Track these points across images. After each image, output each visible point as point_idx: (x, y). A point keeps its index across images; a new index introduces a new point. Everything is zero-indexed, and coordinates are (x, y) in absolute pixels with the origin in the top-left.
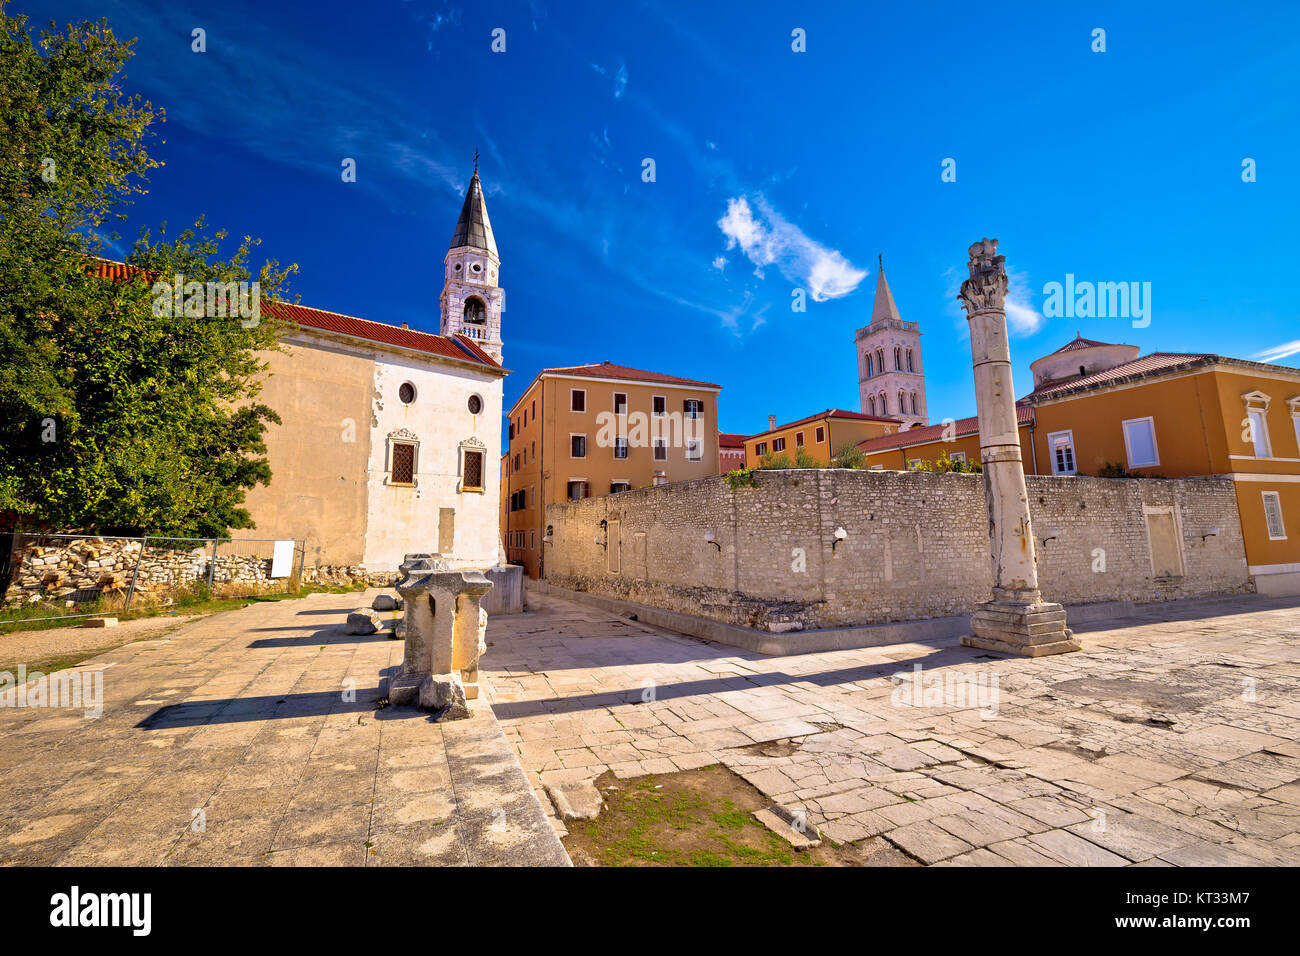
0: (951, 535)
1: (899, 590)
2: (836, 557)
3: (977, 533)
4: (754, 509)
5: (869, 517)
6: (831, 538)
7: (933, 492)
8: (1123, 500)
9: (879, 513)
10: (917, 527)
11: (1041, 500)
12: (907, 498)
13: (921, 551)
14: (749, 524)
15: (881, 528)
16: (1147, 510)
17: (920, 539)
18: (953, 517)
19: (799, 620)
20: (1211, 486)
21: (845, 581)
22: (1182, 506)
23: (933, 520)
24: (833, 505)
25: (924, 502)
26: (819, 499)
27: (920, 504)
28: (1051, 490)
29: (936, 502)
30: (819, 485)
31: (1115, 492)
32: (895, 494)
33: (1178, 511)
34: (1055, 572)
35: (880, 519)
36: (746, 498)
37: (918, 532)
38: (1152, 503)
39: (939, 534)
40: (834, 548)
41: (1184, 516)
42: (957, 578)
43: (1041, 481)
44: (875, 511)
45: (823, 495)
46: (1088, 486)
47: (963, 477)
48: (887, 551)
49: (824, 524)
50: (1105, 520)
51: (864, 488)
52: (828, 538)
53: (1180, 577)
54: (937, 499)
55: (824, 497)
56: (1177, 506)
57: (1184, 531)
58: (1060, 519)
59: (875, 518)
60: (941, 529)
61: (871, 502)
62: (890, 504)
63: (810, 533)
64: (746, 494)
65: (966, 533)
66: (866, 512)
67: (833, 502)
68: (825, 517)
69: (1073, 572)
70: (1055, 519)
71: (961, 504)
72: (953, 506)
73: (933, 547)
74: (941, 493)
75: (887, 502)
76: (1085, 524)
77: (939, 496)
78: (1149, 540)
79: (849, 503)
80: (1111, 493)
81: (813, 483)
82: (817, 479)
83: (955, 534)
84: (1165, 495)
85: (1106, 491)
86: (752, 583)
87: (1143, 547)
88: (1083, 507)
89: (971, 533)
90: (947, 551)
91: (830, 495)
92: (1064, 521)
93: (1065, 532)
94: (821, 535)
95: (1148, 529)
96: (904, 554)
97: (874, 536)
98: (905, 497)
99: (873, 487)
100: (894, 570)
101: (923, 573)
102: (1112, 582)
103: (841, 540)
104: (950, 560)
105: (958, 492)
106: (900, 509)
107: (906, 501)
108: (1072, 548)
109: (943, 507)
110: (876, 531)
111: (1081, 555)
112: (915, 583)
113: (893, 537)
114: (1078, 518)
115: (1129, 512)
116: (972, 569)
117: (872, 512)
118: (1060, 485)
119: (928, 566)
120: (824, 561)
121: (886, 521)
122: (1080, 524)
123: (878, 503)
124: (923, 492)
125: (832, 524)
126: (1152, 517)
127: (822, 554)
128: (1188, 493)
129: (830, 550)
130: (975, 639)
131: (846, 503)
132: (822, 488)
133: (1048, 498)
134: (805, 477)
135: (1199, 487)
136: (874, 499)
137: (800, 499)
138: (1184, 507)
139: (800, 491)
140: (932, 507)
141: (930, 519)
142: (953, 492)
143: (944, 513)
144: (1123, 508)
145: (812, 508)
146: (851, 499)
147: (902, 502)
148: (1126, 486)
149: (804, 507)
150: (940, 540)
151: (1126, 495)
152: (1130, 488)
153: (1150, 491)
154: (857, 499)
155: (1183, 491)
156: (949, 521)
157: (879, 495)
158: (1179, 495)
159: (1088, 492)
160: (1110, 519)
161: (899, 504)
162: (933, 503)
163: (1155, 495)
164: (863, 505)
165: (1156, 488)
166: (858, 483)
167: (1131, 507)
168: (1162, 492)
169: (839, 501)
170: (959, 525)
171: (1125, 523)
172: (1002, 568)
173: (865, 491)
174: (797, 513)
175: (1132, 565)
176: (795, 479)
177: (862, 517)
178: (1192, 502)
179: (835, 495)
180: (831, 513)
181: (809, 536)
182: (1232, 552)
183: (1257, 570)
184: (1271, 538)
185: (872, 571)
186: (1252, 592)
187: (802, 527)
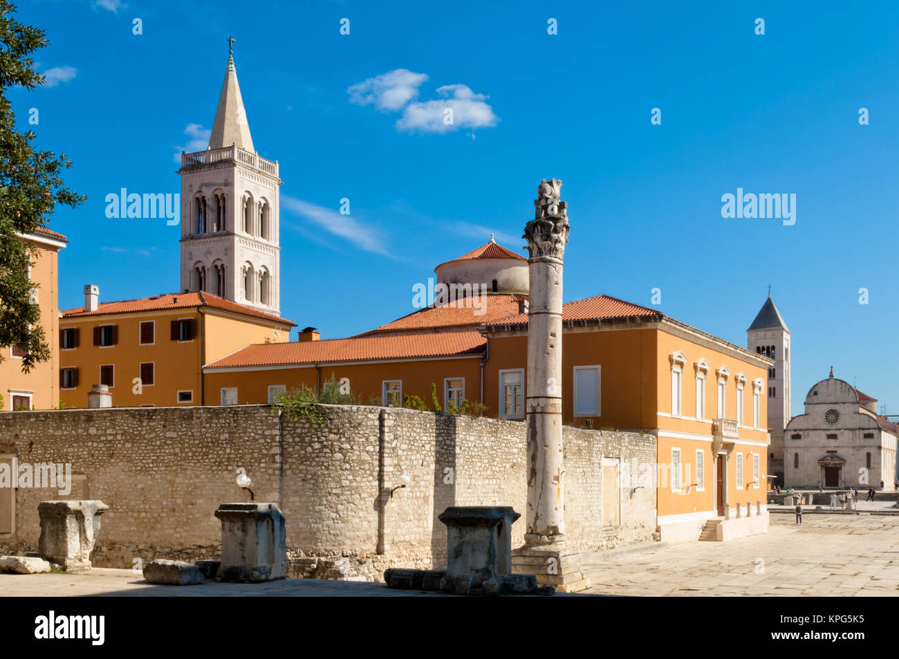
2: (393, 505)
4: (309, 449)
5: (420, 462)
6: (390, 485)
7: (468, 437)
8: (590, 453)
9: (428, 459)
12: (449, 442)
15: (428, 474)
16: (606, 462)
18: (480, 464)
20: (644, 441)
21: (399, 531)
22: (625, 459)
23: (466, 467)
24: (393, 449)
25: (460, 448)
26: (382, 441)
29: (469, 447)
30: (383, 426)
31: (586, 443)
35: (428, 465)
38: (607, 456)
39: (469, 481)
40: (392, 496)
44: (426, 456)
45: (386, 436)
46: (570, 437)
47: (490, 423)
48: (431, 499)
49: (384, 469)
50: (578, 470)
51: (418, 430)
52: (387, 484)
53: (618, 527)
54: (470, 444)
55: (387, 439)
56: (622, 459)
59: (425, 463)
60: (470, 477)
61: (423, 446)
63: (371, 478)
66: (419, 456)
67: (393, 444)
71: (486, 451)
72: (480, 453)
74: (472, 438)
77: (472, 442)
78: (603, 492)
79: (406, 447)
80: (584, 445)
82: (380, 418)
84: (616, 448)
85: (581, 442)
87: (598, 498)
91: (392, 437)
94: (381, 482)
95: (602, 480)
96: (443, 502)
97: (423, 483)
98: (447, 442)
99: (425, 430)
100: (434, 519)
102: (577, 531)
103: (403, 486)
105: (485, 438)
106: (443, 454)
107: (448, 446)
109: (473, 454)
110: (424, 478)
113: (436, 485)
115: (593, 464)
117: (422, 457)
121: (432, 467)
123: (427, 447)
125: (392, 469)
126: (607, 468)
127: (380, 501)
128: (630, 447)
131: (402, 446)
132: (386, 430)
134: (370, 415)
135: (636, 441)
136: (426, 443)
137: (364, 440)
138: (626, 461)
139: (364, 430)
140: (466, 453)
141: (464, 466)
142: (482, 438)
143: (474, 460)
144: (590, 460)
145: (374, 451)
146: (407, 442)
147: (444, 447)
148: (593, 438)
149: (367, 449)
150: (469, 488)
151: (593, 447)
152: (596, 439)
153: (607, 444)
154: (412, 443)
155: (627, 445)
156: (477, 468)
157: (429, 439)
158: (624, 449)
159: (570, 443)
160: (581, 470)
161: (443, 448)
162: (467, 449)
163: (610, 448)
164: (416, 448)
165: (611, 441)
166: (414, 424)
167: (594, 459)
168: (614, 445)
169: (398, 445)
170: (483, 473)
171: (590, 474)
172: (539, 515)
173: (419, 434)
174: (360, 455)
175: (591, 516)
176: (359, 417)
177: (415, 463)
178: (631, 455)
179: (396, 437)
180: (391, 457)
181: (369, 482)
182: (649, 503)
183: (662, 521)
184: (673, 491)
185: (419, 520)
186: (657, 540)
187: (363, 472)
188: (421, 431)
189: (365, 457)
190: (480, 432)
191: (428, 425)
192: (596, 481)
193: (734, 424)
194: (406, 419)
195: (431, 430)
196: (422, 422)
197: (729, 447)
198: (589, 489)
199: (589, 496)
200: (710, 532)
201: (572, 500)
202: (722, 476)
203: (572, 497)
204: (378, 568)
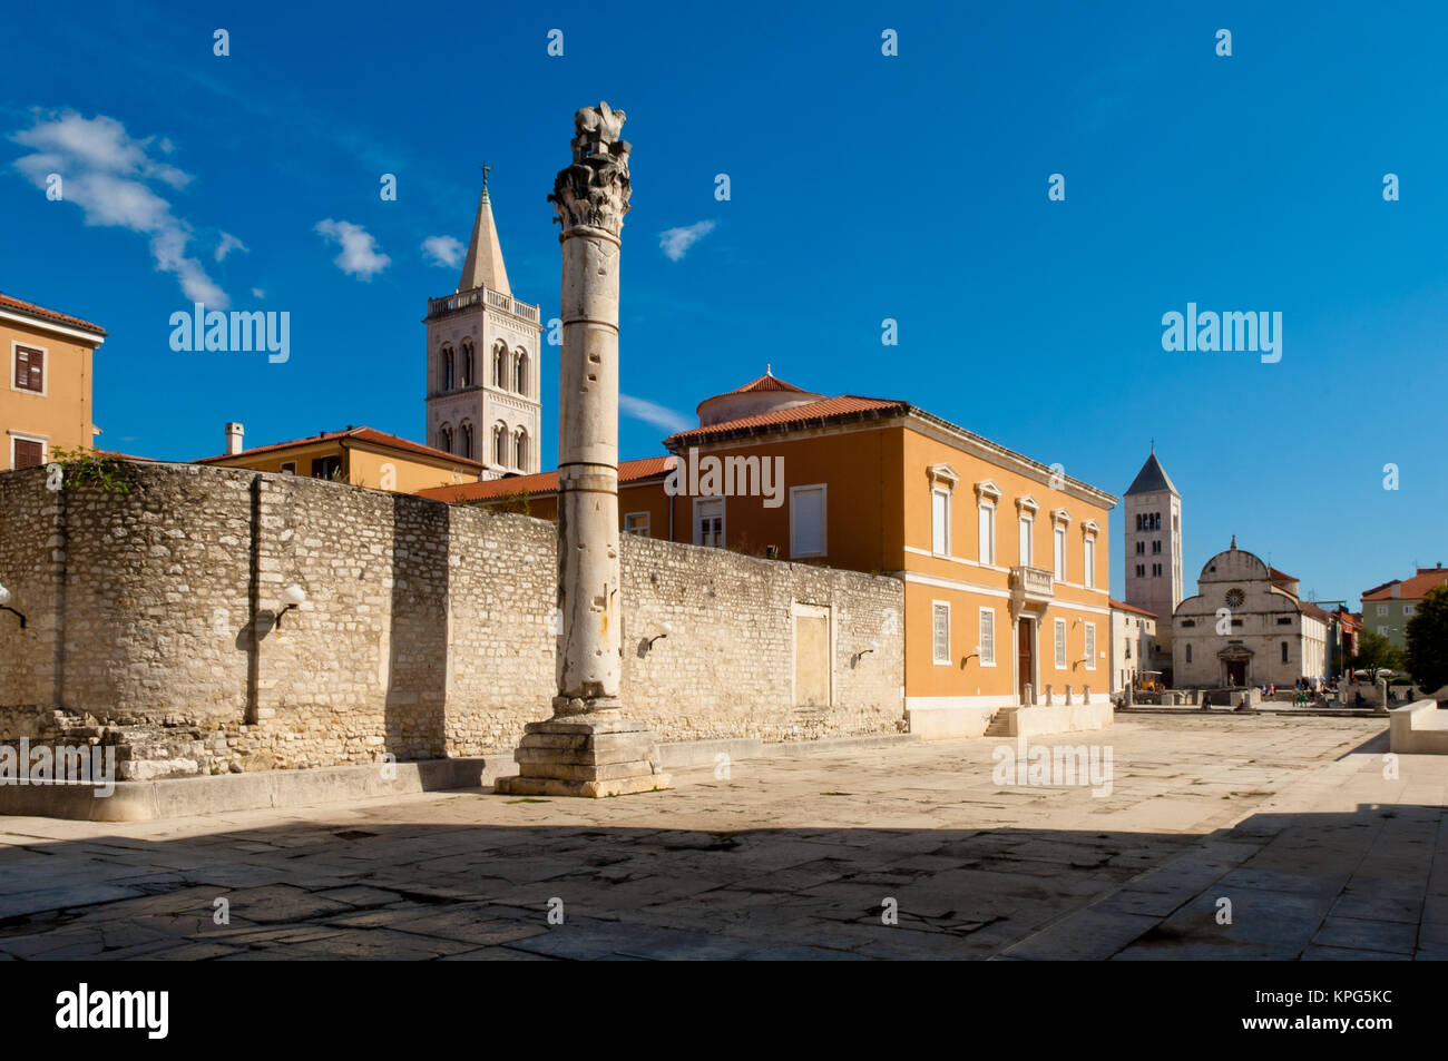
0: (504, 619)
1: (402, 706)
2: (283, 641)
3: (547, 619)
4: (107, 538)
5: (357, 573)
6: (274, 603)
7: (480, 542)
8: (768, 594)
9: (377, 568)
10: (447, 600)
11: (653, 579)
12: (433, 547)
13: (450, 642)
14: (95, 570)
15: (377, 594)
16: (798, 610)
17: (451, 623)
18: (511, 589)
19: (191, 755)
20: (878, 586)
21: (299, 686)
22: (840, 610)
23: (476, 591)
24: (284, 544)
25: (462, 558)
26: (256, 528)
27: (455, 561)
28: (671, 564)
29: (484, 560)
30: (257, 502)
31: (759, 578)
32: (410, 538)
33: (835, 615)
34: (661, 691)
35: (379, 581)
36: (92, 515)
37: (448, 609)
38: (801, 602)
39: (484, 615)
40: (279, 624)
41: (840, 622)
42: (507, 690)
43: (659, 547)
44: (368, 562)
45: (265, 522)
46: (724, 565)
47: (535, 525)
48: (386, 637)
49: (262, 577)
50: (741, 617)
51: (351, 519)
52: (268, 604)
53: (826, 709)
54: (486, 554)
55: (267, 525)
56: (834, 608)
57: (838, 644)
58: (678, 609)
59: (367, 575)
60: (488, 608)
61: (363, 546)
63: (231, 592)
64: (91, 507)
66: (351, 562)
67: (285, 536)
68: (265, 564)
69: (688, 692)
70: (670, 609)
71: (526, 568)
72: (512, 571)
73: (473, 636)
74: (493, 545)
76: (711, 621)
77: (492, 551)
78: (794, 654)
79: (318, 543)
80: (753, 579)
81: (245, 497)
82: (253, 490)
83: (512, 618)
84: (822, 591)
85: (747, 575)
86: (93, 689)
87: (784, 662)
88: (712, 595)
89: (539, 619)
90: (495, 644)
91: (280, 522)
92: (683, 613)
93: (682, 630)
94: (255, 598)
95: (794, 636)
96: (418, 644)
97: (364, 608)
98: (428, 545)
99: (369, 520)
100: (395, 671)
101: (451, 680)
102: (739, 710)
103: (294, 608)
104: (498, 661)
105: (524, 549)
106: (417, 565)
107: (430, 552)
108: (690, 655)
109: (495, 570)
110: (367, 600)
111: (703, 667)
112: (433, 696)
114: (703, 612)
115: (774, 610)
116: (534, 678)
117: (364, 564)
119: (462, 669)
120: (257, 647)
121: (390, 584)
122: (705, 619)
123: (376, 550)
125: (280, 578)
126: (802, 620)
127: (254, 633)
128: (850, 592)
129: (271, 628)
131: (309, 542)
132: (264, 509)
133: (663, 577)
134: (229, 483)
135: (863, 585)
136: (370, 542)
137: (215, 524)
138: (843, 611)
139: (215, 508)
140: (476, 568)
141: (471, 589)
142: (516, 547)
143: (496, 580)
144: (766, 603)
145: (240, 545)
146: (322, 535)
147: (421, 553)
148: (772, 571)
149: (222, 540)
150: (484, 625)
151: (773, 584)
152: (779, 574)
153: (804, 583)
154: (335, 538)
155: (844, 588)
156: (504, 595)
157: (380, 535)
158: (838, 593)
159: (722, 574)
160: (747, 617)
161: (416, 555)
162: (481, 562)
163: (808, 590)
164: (347, 548)
165: (812, 580)
166: (340, 509)
167: (776, 603)
168: (818, 586)
169: (297, 537)
170: (519, 604)
171: (767, 625)
172: (569, 664)
173: (353, 525)
174: (206, 550)
175: (768, 687)
176: (205, 484)
177: (342, 572)
178: (853, 604)
179: (290, 524)
180: (279, 557)
181: (228, 598)
182: (890, 677)
183: (914, 703)
184: (935, 662)
185: (354, 670)
186: (905, 732)
187: (214, 580)
188: (360, 520)
189: (217, 553)
190: (513, 536)
191: (378, 513)
192: (779, 636)
193: (1047, 575)
194: (317, 495)
195: (384, 522)
196: (362, 506)
197: (1040, 608)
198: (765, 647)
199: (765, 658)
200: (1002, 725)
201: (728, 662)
202: (1029, 648)
203: (728, 656)
204: (240, 748)
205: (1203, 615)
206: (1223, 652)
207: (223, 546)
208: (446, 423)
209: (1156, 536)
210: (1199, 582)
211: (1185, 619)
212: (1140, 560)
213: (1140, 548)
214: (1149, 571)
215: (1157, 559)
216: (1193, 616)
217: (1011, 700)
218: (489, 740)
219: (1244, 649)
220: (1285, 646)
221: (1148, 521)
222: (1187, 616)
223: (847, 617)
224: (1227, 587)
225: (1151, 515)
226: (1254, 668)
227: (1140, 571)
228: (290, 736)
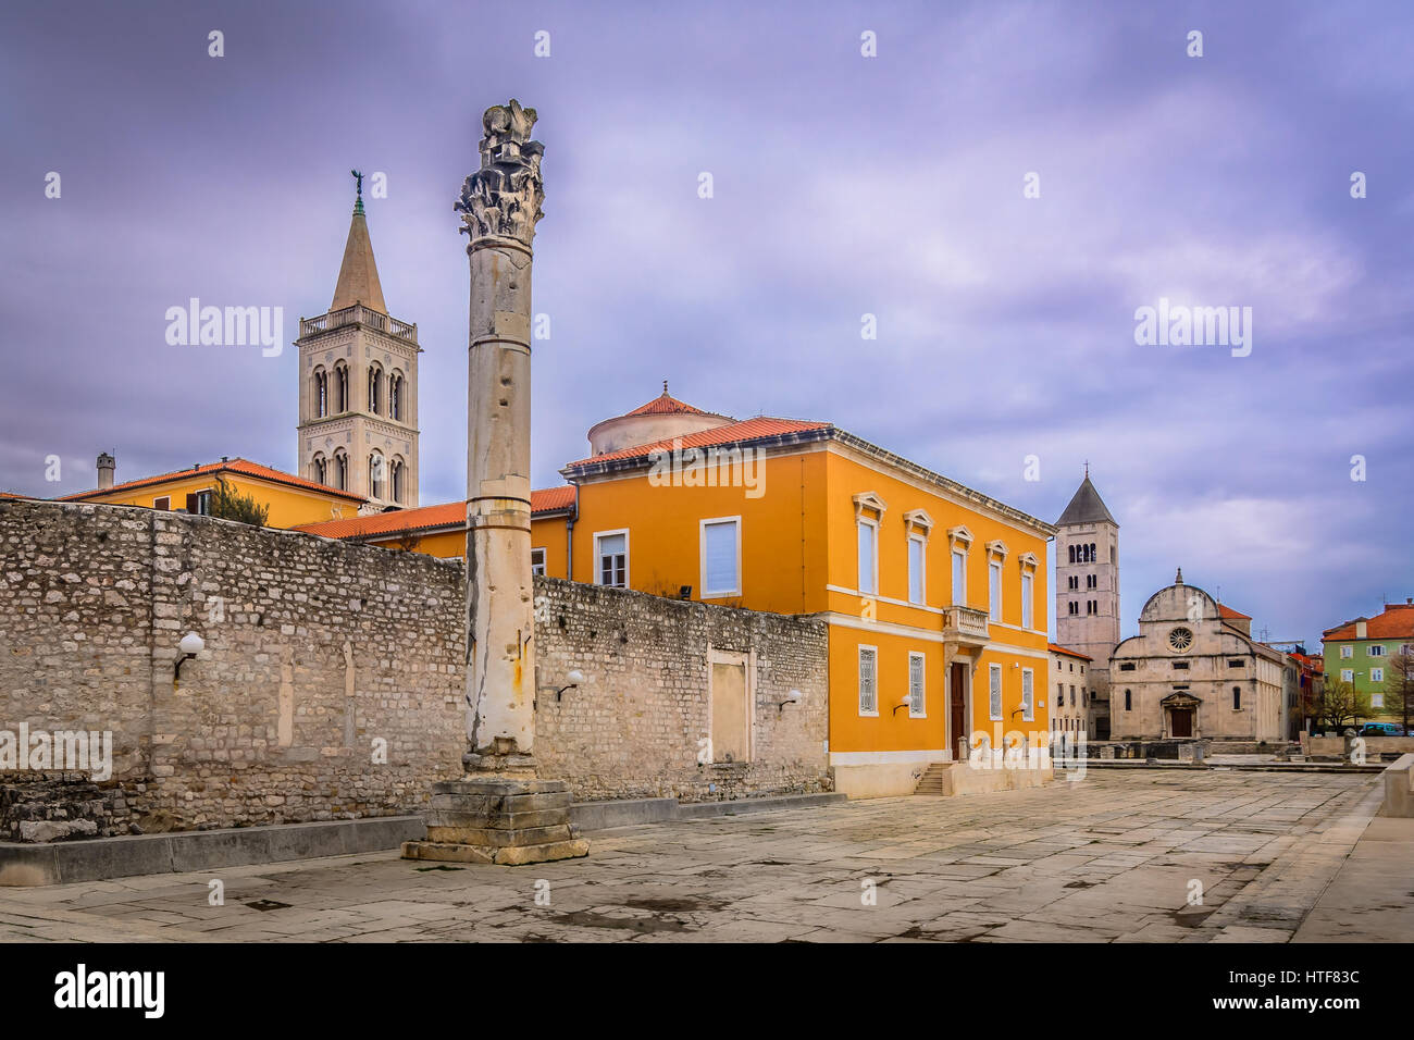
0: (406, 669)
2: (181, 692)
3: (452, 668)
4: (2, 584)
5: (254, 618)
6: (172, 653)
7: (382, 583)
8: (683, 639)
9: (276, 614)
10: (347, 647)
11: (562, 623)
12: (332, 589)
13: (349, 692)
15: (276, 642)
16: (714, 656)
17: (350, 672)
18: (413, 635)
19: (90, 815)
21: (198, 741)
22: (759, 655)
23: (377, 638)
24: (180, 588)
25: (364, 602)
26: (153, 571)
27: (355, 605)
28: (580, 606)
29: (385, 604)
30: (154, 543)
31: (673, 622)
32: (310, 581)
33: (754, 661)
34: (571, 746)
35: (276, 626)
37: (348, 657)
38: (718, 648)
39: (385, 664)
40: (177, 676)
41: (760, 669)
42: (410, 746)
43: (566, 590)
44: (267, 607)
45: (161, 564)
46: (636, 607)
48: (286, 688)
49: (159, 624)
50: (654, 665)
51: (248, 560)
52: (167, 654)
53: (744, 766)
54: (388, 598)
55: (164, 568)
56: (754, 654)
57: (757, 694)
58: (588, 656)
59: (267, 621)
60: (390, 656)
61: (261, 589)
62: (298, 597)
63: (128, 640)
65: (433, 667)
66: (249, 607)
67: (182, 580)
68: (162, 609)
69: (598, 748)
70: (579, 656)
71: (429, 613)
72: (415, 616)
73: (374, 687)
74: (394, 588)
75: (293, 593)
76: (623, 669)
77: (393, 594)
78: (711, 705)
79: (214, 587)
80: (666, 623)
81: (141, 538)
82: (151, 530)
83: (415, 667)
84: (740, 636)
85: (660, 618)
87: (700, 714)
88: (624, 640)
89: (442, 668)
90: (397, 696)
91: (177, 565)
92: (593, 660)
93: (592, 679)
94: (152, 646)
95: (711, 684)
96: (318, 696)
97: (263, 658)
98: (329, 589)
99: (268, 562)
100: (296, 726)
101: (350, 734)
102: (653, 767)
103: (192, 656)
104: (401, 713)
105: (427, 591)
106: (317, 609)
107: (331, 596)
108: (600, 707)
109: (397, 615)
110: (266, 648)
111: (614, 720)
112: (334, 751)
113: (299, 663)
114: (614, 659)
115: (689, 657)
116: (438, 732)
117: (261, 609)
118: (594, 600)
119: (361, 722)
120: (153, 699)
121: (288, 630)
122: (616, 668)
123: (275, 593)
124: (363, 581)
125: (177, 625)
126: (719, 667)
127: (152, 684)
128: (770, 636)
129: (169, 678)
130: (426, 845)
131: (207, 586)
132: (161, 551)
133: (573, 622)
134: (125, 523)
135: (784, 628)
136: (269, 585)
137: (111, 567)
138: (762, 657)
139: (111, 550)
140: (378, 612)
141: (372, 636)
142: (418, 590)
143: (398, 626)
144: (681, 649)
145: (136, 590)
146: (220, 578)
147: (321, 597)
148: (687, 613)
149: (118, 585)
150: (386, 675)
151: (688, 628)
152: (695, 617)
153: (721, 626)
154: (232, 581)
155: (764, 631)
156: (406, 642)
157: (278, 578)
158: (757, 638)
159: (634, 617)
160: (661, 665)
161: (316, 599)
162: (381, 606)
163: (726, 634)
164: (245, 592)
165: (729, 623)
166: (238, 549)
167: (691, 649)
168: (736, 629)
169: (194, 581)
170: (422, 652)
171: (682, 673)
172: (481, 718)
173: (251, 567)
174: (103, 596)
175: (683, 741)
176: (101, 525)
177: (241, 618)
178: (774, 649)
179: (187, 567)
180: (176, 603)
181: (125, 647)
182: (813, 730)
183: (838, 759)
184: (861, 714)
185: (253, 724)
186: (830, 790)
187: (110, 627)
188: (257, 561)
189: (112, 598)
190: (416, 577)
191: (276, 553)
192: (694, 685)
193: (981, 615)
194: (215, 535)
195: (283, 563)
196: (260, 546)
197: (975, 651)
198: (679, 697)
199: (680, 710)
200: (932, 782)
201: (640, 714)
202: (962, 698)
203: (641, 709)
204: (140, 808)
205: (1145, 658)
206: (1167, 699)
207: (120, 591)
208: (319, 452)
209: (1091, 569)
210: (1140, 622)
211: (1124, 662)
212: (1073, 597)
213: (1073, 583)
214: (1083, 608)
215: (1092, 596)
216: (1133, 659)
217: (943, 755)
218: (391, 800)
219: (1191, 697)
220: (1237, 691)
221: (1082, 553)
222: (1126, 659)
223: (767, 664)
224: (1171, 627)
225: (1086, 546)
226: (1201, 718)
227: (1074, 608)
228: (189, 795)
